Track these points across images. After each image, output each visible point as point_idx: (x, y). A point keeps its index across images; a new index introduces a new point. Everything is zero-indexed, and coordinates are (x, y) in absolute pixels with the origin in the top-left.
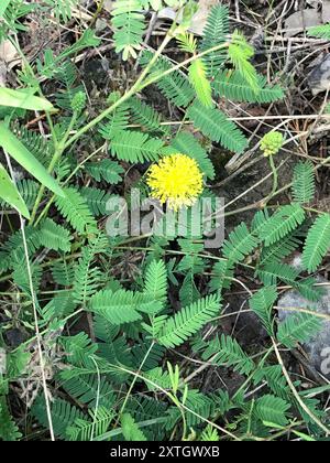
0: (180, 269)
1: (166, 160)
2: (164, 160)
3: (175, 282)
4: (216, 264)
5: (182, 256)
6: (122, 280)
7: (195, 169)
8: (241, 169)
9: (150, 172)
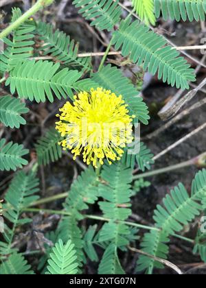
0: (101, 240)
1: (83, 96)
2: (80, 95)
3: (93, 256)
4: (147, 235)
5: (103, 222)
6: (27, 252)
7: (123, 110)
8: (178, 117)
9: (61, 113)
